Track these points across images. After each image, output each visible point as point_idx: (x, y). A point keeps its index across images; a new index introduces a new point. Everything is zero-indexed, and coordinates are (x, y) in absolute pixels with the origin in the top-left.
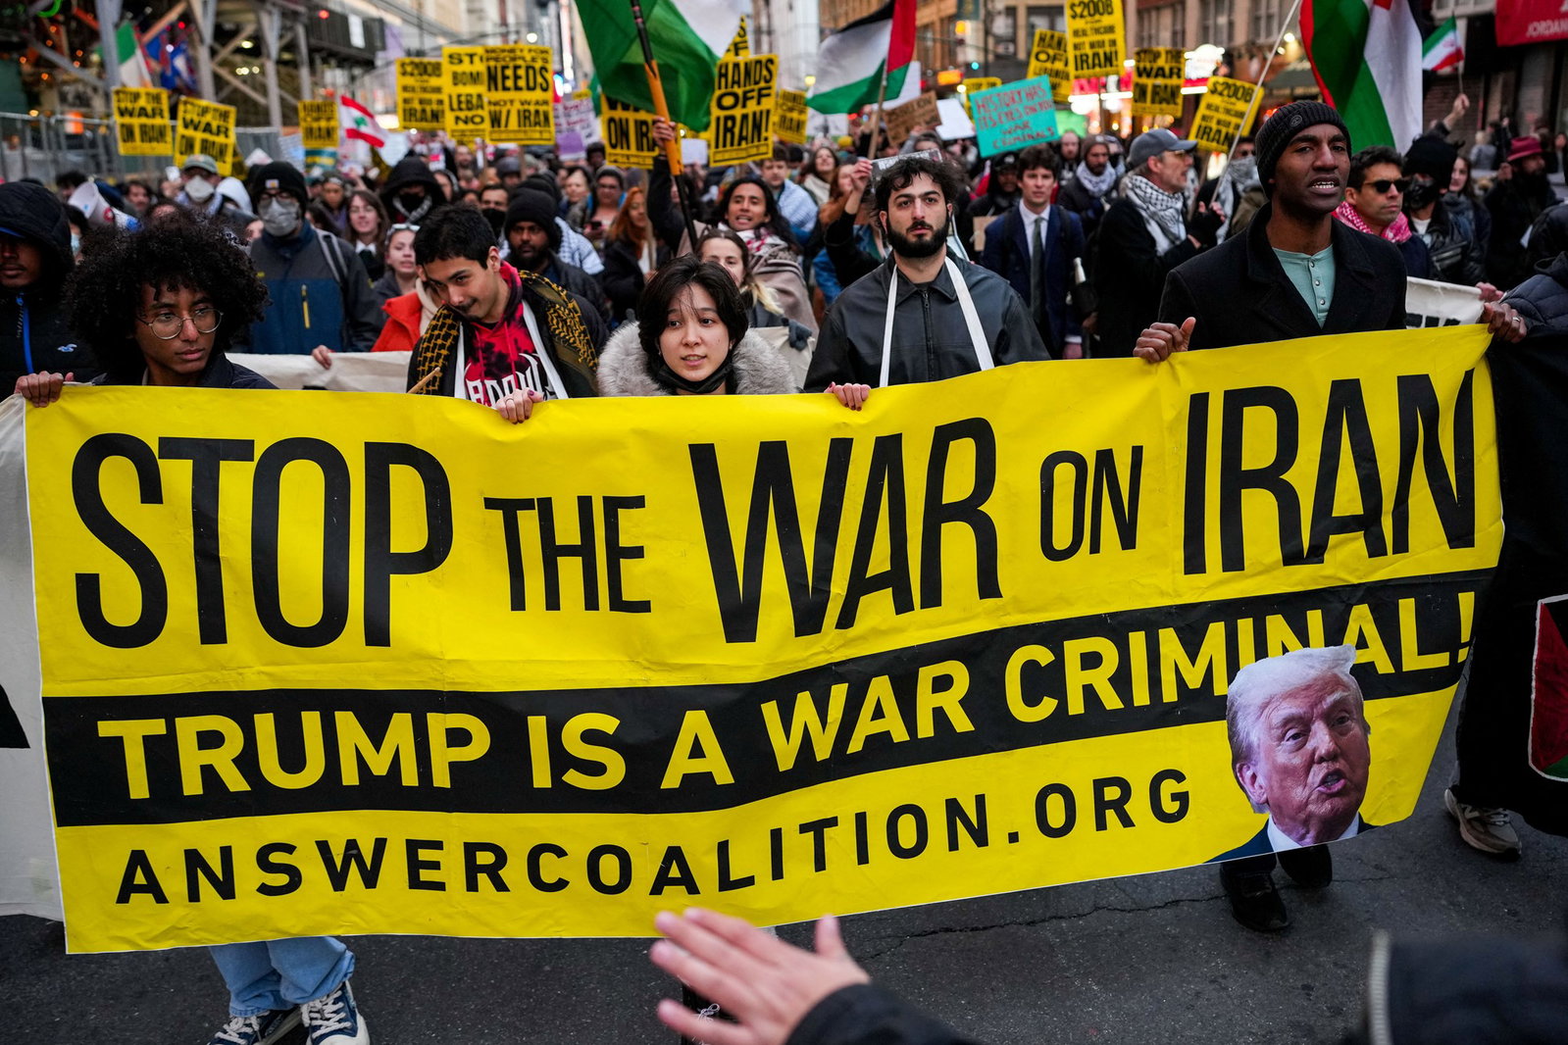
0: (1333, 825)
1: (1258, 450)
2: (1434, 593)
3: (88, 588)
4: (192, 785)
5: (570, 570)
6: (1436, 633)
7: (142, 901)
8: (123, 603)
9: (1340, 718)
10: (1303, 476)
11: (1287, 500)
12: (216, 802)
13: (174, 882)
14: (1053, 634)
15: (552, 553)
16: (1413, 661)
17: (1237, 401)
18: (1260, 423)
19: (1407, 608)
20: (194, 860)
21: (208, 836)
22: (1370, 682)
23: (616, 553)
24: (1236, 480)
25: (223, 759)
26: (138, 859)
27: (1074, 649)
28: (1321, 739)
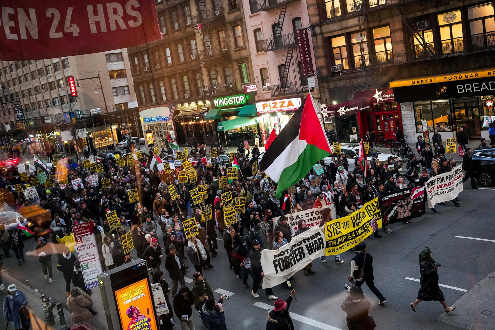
0: (377, 229)
1: (370, 209)
2: (378, 213)
3: (328, 234)
4: (333, 245)
5: (346, 226)
6: (379, 215)
7: (330, 252)
8: (330, 235)
9: (375, 222)
10: (373, 209)
11: (372, 211)
12: (334, 246)
13: (331, 251)
14: (365, 224)
15: (345, 225)
16: (378, 218)
17: (367, 206)
18: (369, 207)
19: (377, 214)
20: (333, 249)
21: (334, 248)
22: (376, 220)
23: (348, 224)
24: (369, 211)
25: (335, 243)
26: (330, 250)
27: (367, 224)
28: (375, 224)
